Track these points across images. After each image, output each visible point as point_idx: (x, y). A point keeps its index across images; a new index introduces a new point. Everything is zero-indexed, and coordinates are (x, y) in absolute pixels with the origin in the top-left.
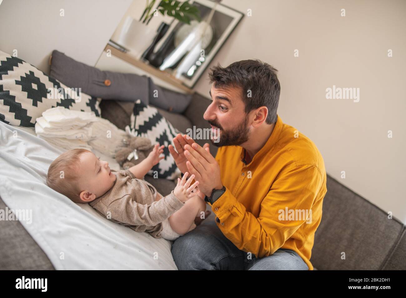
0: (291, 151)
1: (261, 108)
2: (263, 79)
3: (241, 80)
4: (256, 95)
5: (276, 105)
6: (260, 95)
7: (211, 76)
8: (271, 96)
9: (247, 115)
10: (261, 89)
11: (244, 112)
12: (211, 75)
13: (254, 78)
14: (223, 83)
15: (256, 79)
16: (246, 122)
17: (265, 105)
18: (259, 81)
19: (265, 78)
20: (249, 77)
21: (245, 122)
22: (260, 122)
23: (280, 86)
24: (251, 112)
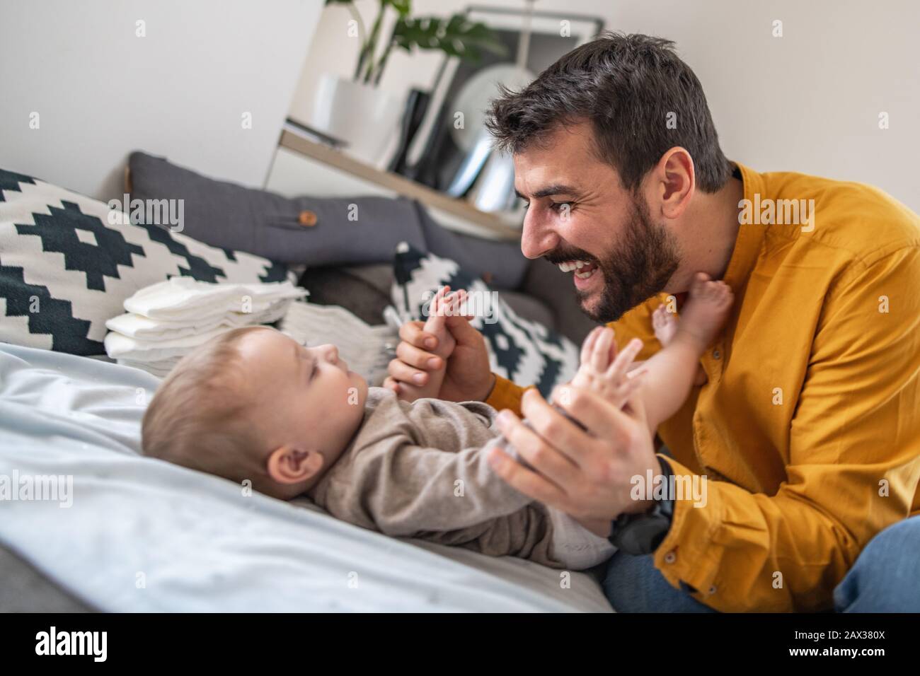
0: (827, 237)
1: (668, 156)
2: (637, 71)
3: (575, 97)
4: (637, 124)
5: (706, 133)
6: (648, 117)
7: (496, 131)
8: (680, 110)
9: (635, 194)
10: (642, 100)
11: (623, 190)
12: (496, 127)
13: (612, 76)
14: (532, 128)
15: (618, 77)
16: (643, 212)
17: (674, 144)
18: (628, 80)
19: (642, 67)
20: (596, 82)
21: (640, 213)
22: (682, 197)
23: (694, 77)
24: (644, 182)
